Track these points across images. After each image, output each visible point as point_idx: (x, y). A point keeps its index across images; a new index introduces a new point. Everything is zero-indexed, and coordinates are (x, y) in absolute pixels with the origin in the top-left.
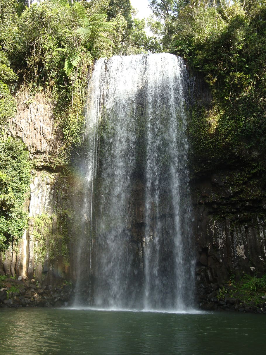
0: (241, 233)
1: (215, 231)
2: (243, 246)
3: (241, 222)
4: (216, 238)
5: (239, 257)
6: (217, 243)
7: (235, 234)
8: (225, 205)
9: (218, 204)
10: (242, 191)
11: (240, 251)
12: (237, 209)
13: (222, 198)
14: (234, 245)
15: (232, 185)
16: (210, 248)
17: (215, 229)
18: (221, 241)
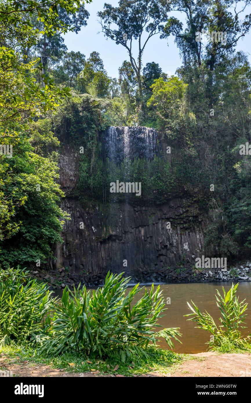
0: (186, 235)
1: (171, 235)
2: (187, 243)
3: (186, 229)
4: (172, 239)
5: (186, 250)
6: (173, 242)
7: (183, 237)
8: (177, 219)
9: (173, 219)
10: (187, 211)
11: (186, 247)
12: (184, 221)
13: (176, 215)
14: (183, 243)
15: (182, 207)
16: (168, 245)
17: (171, 234)
18: (175, 241)
